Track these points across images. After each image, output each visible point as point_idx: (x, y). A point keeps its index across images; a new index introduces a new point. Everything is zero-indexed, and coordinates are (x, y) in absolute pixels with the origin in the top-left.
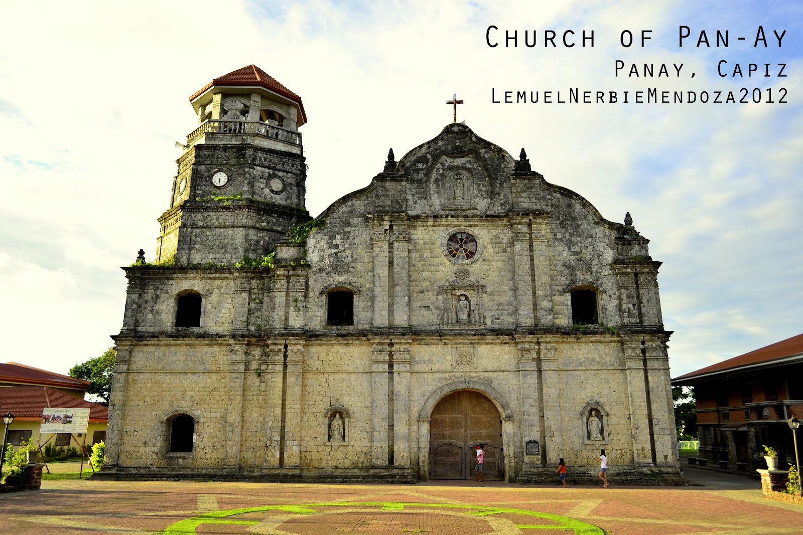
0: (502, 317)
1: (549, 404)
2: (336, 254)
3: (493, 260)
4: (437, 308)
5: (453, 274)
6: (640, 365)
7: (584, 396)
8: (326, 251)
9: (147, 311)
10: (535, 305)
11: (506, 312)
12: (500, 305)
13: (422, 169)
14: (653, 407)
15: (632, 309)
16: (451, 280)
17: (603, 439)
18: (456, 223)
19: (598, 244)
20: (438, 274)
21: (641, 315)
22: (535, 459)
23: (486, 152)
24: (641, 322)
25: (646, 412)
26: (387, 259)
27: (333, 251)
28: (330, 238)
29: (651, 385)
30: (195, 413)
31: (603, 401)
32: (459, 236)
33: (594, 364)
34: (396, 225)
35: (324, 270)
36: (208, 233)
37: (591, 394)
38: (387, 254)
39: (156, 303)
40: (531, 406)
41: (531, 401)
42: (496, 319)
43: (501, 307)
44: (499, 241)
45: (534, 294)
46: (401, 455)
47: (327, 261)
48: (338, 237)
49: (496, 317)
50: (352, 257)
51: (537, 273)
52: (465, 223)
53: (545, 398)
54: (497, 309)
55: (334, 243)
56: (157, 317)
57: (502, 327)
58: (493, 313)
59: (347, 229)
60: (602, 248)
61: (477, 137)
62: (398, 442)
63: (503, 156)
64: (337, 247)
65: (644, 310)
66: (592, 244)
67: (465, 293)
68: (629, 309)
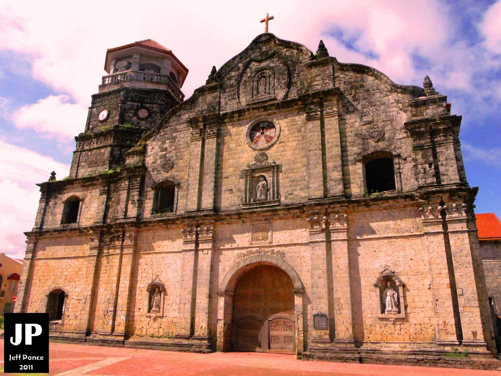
0: (295, 193)
1: (338, 276)
2: (165, 155)
3: (288, 141)
4: (239, 190)
5: (253, 159)
6: (440, 228)
7: (377, 266)
8: (159, 154)
9: (49, 214)
10: (325, 177)
11: (299, 188)
12: (293, 181)
13: (234, 76)
14: (457, 275)
15: (428, 169)
16: (251, 164)
17: (399, 312)
18: (257, 114)
19: (391, 110)
20: (241, 161)
21: (437, 174)
22: (323, 334)
23: (287, 51)
24: (439, 182)
25: (447, 281)
26: (200, 153)
27: (164, 153)
28: (162, 144)
29: (453, 249)
30: (67, 289)
31: (398, 271)
32: (262, 125)
33: (389, 231)
34: (208, 124)
35: (156, 169)
36: (89, 154)
37: (384, 263)
38: (200, 149)
39: (54, 208)
40: (320, 278)
41: (319, 272)
42: (291, 194)
43: (294, 183)
44: (294, 123)
45: (324, 167)
46: (201, 326)
47: (159, 162)
48: (168, 141)
49: (290, 193)
50: (176, 156)
51: (327, 146)
52: (265, 113)
53: (334, 268)
54: (290, 185)
55: (164, 147)
56: (54, 217)
57: (294, 201)
58: (286, 190)
59: (174, 134)
60: (395, 113)
61: (279, 40)
62: (199, 314)
63: (301, 50)
64: (166, 149)
65: (442, 169)
66: (385, 111)
67: (263, 174)
68: (425, 169)
